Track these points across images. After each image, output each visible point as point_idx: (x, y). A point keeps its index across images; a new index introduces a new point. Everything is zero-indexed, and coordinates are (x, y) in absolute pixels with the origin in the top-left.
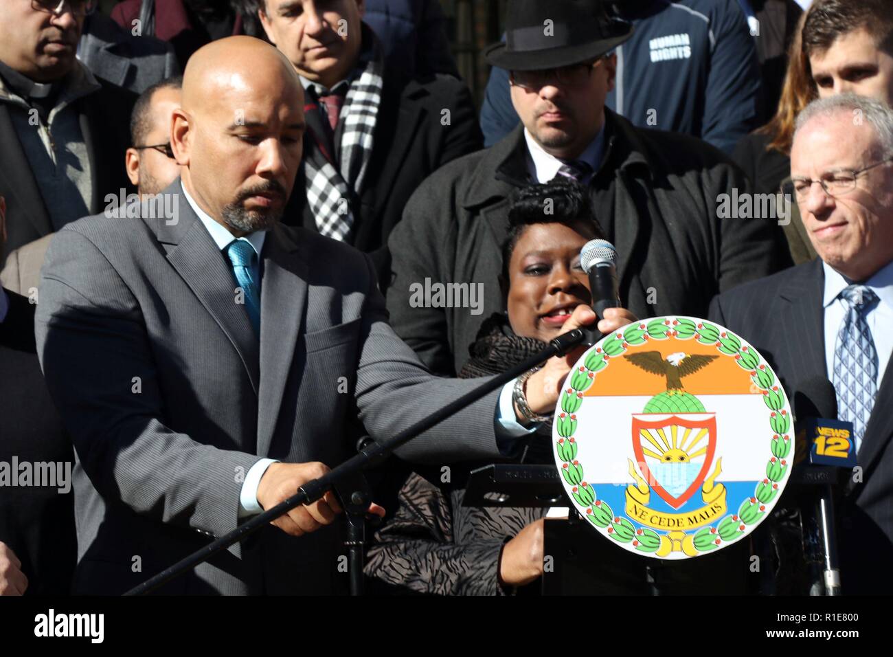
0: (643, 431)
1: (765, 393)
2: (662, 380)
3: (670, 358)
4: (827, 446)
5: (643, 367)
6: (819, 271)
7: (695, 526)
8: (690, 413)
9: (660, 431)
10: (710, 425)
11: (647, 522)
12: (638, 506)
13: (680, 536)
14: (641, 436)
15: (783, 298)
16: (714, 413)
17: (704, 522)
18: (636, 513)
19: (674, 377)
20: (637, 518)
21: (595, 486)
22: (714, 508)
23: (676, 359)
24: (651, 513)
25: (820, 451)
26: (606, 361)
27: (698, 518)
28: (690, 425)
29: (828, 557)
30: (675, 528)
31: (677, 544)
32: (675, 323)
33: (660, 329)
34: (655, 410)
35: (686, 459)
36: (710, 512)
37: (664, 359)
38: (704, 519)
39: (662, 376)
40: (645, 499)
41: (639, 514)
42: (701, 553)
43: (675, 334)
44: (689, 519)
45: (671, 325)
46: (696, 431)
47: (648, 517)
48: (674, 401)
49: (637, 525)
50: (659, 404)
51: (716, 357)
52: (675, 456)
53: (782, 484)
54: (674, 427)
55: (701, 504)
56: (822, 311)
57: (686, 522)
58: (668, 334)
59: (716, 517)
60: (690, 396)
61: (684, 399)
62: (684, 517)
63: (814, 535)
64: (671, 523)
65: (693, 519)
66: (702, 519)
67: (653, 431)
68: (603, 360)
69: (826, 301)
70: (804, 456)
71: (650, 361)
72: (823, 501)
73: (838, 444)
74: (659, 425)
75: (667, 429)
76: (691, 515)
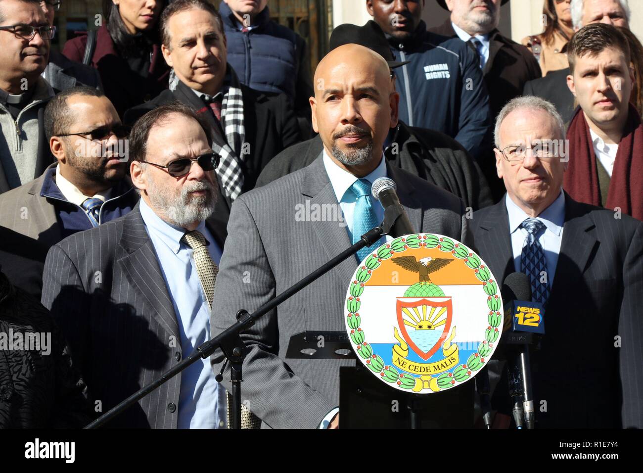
0: (403, 309)
1: (484, 284)
2: (416, 275)
3: (422, 261)
4: (525, 319)
5: (404, 267)
6: (505, 210)
7: (438, 371)
8: (435, 297)
9: (415, 309)
10: (448, 305)
11: (407, 369)
12: (401, 358)
13: (428, 378)
14: (402, 312)
15: (482, 228)
16: (451, 297)
17: (444, 369)
18: (399, 364)
19: (425, 273)
20: (399, 366)
21: (372, 345)
22: (450, 360)
23: (426, 261)
24: (409, 363)
25: (520, 322)
26: (380, 263)
27: (440, 366)
28: (435, 305)
29: (526, 393)
30: (425, 373)
31: (426, 384)
32: (425, 238)
33: (415, 241)
34: (411, 295)
35: (433, 328)
36: (448, 363)
37: (417, 261)
38: (445, 367)
39: (416, 272)
40: (405, 354)
41: (401, 364)
42: (442, 390)
43: (425, 245)
44: (434, 367)
45: (423, 239)
46: (438, 309)
47: (407, 366)
48: (425, 290)
49: (400, 371)
50: (414, 291)
51: (452, 260)
52: (425, 325)
53: (495, 345)
54: (424, 306)
55: (442, 357)
56: (510, 236)
57: (432, 369)
58: (420, 245)
59: (452, 365)
60: (435, 286)
61: (431, 287)
62: (431, 365)
63: (517, 378)
64: (423, 370)
65: (436, 367)
66: (443, 367)
67: (410, 309)
68: (378, 262)
69: (512, 230)
70: (510, 326)
71: (408, 263)
72: (522, 354)
73: (532, 318)
74: (414, 305)
75: (420, 308)
76: (436, 364)
